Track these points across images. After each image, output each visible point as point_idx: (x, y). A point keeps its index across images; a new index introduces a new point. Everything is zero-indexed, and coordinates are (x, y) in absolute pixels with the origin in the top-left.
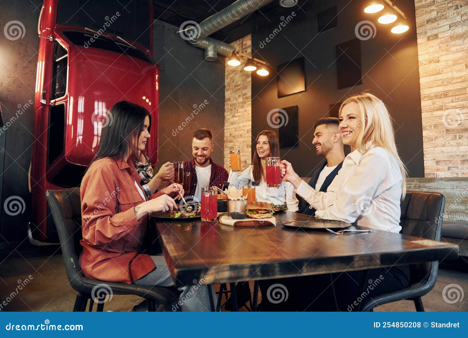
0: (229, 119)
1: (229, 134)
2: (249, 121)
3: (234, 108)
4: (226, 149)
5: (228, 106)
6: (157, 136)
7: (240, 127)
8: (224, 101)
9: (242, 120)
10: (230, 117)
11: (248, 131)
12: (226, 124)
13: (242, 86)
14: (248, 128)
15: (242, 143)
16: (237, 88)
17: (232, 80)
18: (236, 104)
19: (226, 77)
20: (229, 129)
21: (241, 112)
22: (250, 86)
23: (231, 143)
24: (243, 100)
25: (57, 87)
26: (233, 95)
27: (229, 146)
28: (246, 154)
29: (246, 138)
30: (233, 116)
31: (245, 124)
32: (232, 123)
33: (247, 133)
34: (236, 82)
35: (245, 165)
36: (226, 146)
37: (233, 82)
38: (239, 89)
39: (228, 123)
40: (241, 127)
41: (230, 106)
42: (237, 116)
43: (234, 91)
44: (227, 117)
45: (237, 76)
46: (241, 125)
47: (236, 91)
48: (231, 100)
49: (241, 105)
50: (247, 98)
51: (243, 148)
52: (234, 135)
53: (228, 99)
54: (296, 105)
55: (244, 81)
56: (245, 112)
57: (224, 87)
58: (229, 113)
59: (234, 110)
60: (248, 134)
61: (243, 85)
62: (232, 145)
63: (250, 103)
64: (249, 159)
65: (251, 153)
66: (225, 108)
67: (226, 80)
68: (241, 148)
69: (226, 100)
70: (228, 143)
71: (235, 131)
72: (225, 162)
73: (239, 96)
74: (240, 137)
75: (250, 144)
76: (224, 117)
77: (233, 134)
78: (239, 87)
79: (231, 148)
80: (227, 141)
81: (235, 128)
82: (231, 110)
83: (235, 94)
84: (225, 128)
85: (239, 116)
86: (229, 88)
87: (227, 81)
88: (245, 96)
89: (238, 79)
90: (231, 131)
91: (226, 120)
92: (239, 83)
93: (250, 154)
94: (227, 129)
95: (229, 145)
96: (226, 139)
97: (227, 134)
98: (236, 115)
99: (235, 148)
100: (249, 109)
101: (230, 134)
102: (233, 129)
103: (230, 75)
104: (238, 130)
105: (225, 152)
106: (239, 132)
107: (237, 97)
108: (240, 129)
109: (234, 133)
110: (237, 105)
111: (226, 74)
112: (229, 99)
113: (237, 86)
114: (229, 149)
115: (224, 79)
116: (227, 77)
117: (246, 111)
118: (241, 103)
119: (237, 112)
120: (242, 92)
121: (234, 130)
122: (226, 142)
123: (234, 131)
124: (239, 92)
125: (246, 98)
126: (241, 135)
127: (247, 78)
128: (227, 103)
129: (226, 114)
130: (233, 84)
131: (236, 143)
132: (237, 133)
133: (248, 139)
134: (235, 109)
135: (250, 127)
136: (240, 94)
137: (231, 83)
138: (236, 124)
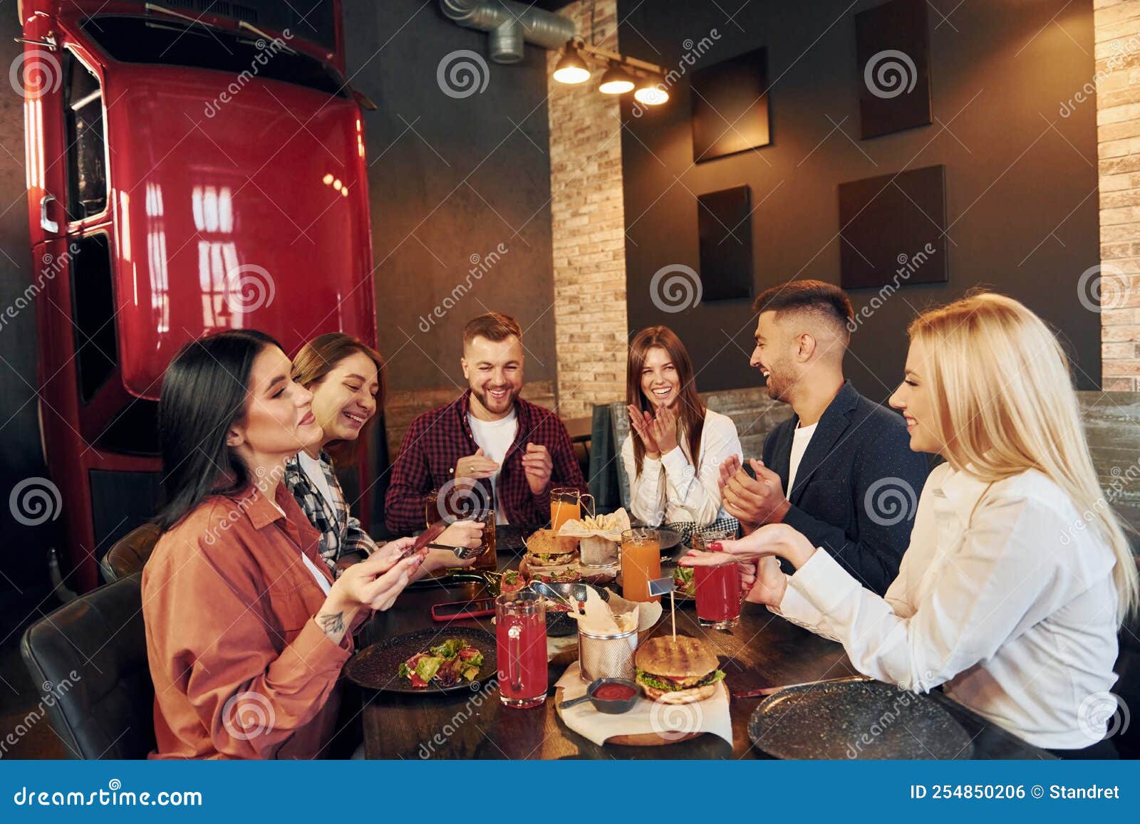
0: (564, 222)
1: (565, 263)
2: (617, 227)
3: (575, 191)
4: (558, 302)
5: (560, 187)
6: (371, 300)
7: (594, 244)
8: (549, 173)
9: (598, 225)
10: (567, 215)
11: (617, 255)
12: (556, 235)
13: (594, 130)
14: (615, 248)
15: (600, 285)
16: (583, 138)
17: (568, 112)
18: (580, 180)
19: (550, 106)
20: (566, 248)
21: (595, 203)
22: (618, 132)
23: (572, 287)
24: (599, 170)
25: (82, 184)
26: (573, 154)
27: (567, 294)
28: (612, 315)
29: (612, 273)
30: (576, 214)
31: (606, 235)
32: (574, 233)
33: (614, 259)
34: (578, 120)
35: (611, 344)
36: (559, 293)
37: (570, 119)
38: (588, 139)
39: (563, 233)
40: (597, 243)
41: (566, 185)
42: (585, 214)
43: (573, 143)
44: (558, 217)
45: (582, 103)
46: (597, 237)
47: (582, 143)
48: (568, 169)
49: (595, 183)
50: (610, 164)
51: (604, 298)
52: (577, 265)
53: (560, 167)
54: (743, 184)
55: (600, 115)
56: (605, 203)
57: (547, 133)
58: (563, 205)
59: (575, 195)
60: (616, 262)
61: (599, 126)
62: (575, 293)
63: (620, 177)
64: (622, 328)
65: (626, 313)
66: (553, 190)
67: (550, 113)
68: (599, 299)
69: (552, 168)
70: (564, 286)
71: (582, 254)
72: (558, 337)
73: (589, 158)
74: (595, 269)
75: (624, 288)
76: (548, 217)
77: (577, 261)
78: (587, 133)
79: (573, 300)
80: (560, 281)
81: (580, 246)
82: (569, 197)
83: (578, 153)
84: (555, 245)
85: (589, 214)
86: (560, 137)
87: (554, 116)
88: (605, 159)
89: (584, 111)
90: (570, 255)
91: (555, 224)
92: (588, 122)
93: (623, 316)
94: (559, 249)
95: (565, 291)
96: (559, 274)
97: (560, 261)
98: (584, 210)
99: (583, 299)
100: (617, 193)
101: (570, 263)
102: (577, 249)
103: (561, 98)
104: (589, 250)
105: (557, 309)
106: (593, 256)
107: (584, 160)
108: (595, 250)
109: (579, 258)
110: (585, 183)
111: (551, 95)
112: (562, 165)
113: (582, 130)
114: (567, 302)
115: (547, 110)
116: (553, 106)
117: (608, 199)
118: (594, 176)
119: (585, 203)
120: (595, 148)
121: (580, 251)
122: (557, 284)
123: (577, 253)
124: (587, 146)
125: (607, 163)
126: (597, 266)
127: (607, 107)
128: (556, 178)
129: (555, 208)
130: (571, 124)
131: (585, 287)
132: (586, 259)
133: (617, 275)
134: (578, 194)
135: (620, 245)
136: (589, 154)
137: (564, 122)
138: (584, 234)
